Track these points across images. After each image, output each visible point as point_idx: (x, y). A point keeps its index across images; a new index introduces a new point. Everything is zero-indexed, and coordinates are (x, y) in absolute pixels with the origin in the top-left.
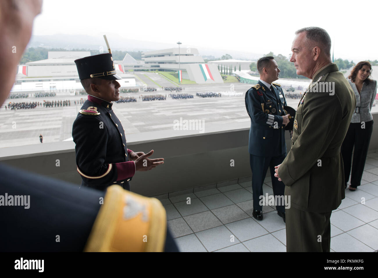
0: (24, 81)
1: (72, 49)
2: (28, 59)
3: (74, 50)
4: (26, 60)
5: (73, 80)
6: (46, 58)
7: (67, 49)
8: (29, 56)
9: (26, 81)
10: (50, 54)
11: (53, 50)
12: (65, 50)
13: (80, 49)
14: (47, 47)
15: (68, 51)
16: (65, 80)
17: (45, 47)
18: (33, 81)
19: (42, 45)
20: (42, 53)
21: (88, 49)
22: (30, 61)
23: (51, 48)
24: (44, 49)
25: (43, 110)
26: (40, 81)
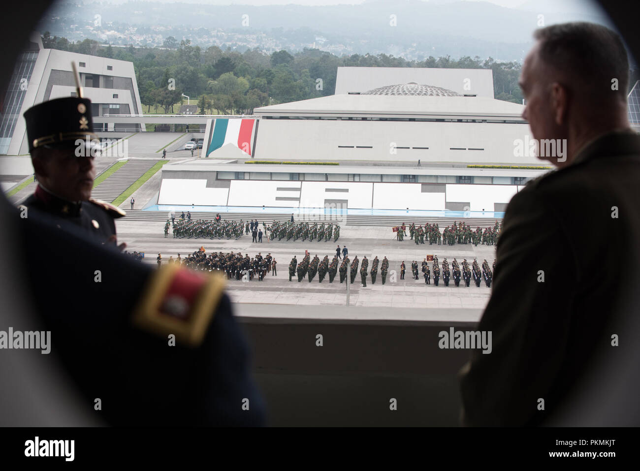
0: (239, 176)
1: (425, 59)
2: (265, 95)
3: (431, 64)
4: (259, 96)
5: (412, 179)
6: (329, 90)
7: (408, 59)
8: (269, 82)
9: (247, 177)
10: (343, 74)
11: (355, 61)
12: (398, 63)
13: (456, 58)
14: (337, 50)
15: (409, 65)
16: (382, 178)
17: (330, 49)
18: (271, 176)
19: (320, 44)
20: (316, 72)
21: (484, 59)
22: (271, 100)
23: (351, 51)
24: (326, 56)
25: (286, 290)
26: (294, 177)
